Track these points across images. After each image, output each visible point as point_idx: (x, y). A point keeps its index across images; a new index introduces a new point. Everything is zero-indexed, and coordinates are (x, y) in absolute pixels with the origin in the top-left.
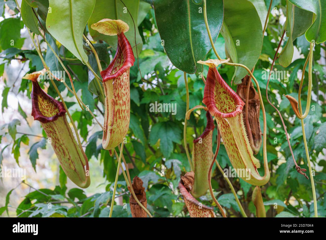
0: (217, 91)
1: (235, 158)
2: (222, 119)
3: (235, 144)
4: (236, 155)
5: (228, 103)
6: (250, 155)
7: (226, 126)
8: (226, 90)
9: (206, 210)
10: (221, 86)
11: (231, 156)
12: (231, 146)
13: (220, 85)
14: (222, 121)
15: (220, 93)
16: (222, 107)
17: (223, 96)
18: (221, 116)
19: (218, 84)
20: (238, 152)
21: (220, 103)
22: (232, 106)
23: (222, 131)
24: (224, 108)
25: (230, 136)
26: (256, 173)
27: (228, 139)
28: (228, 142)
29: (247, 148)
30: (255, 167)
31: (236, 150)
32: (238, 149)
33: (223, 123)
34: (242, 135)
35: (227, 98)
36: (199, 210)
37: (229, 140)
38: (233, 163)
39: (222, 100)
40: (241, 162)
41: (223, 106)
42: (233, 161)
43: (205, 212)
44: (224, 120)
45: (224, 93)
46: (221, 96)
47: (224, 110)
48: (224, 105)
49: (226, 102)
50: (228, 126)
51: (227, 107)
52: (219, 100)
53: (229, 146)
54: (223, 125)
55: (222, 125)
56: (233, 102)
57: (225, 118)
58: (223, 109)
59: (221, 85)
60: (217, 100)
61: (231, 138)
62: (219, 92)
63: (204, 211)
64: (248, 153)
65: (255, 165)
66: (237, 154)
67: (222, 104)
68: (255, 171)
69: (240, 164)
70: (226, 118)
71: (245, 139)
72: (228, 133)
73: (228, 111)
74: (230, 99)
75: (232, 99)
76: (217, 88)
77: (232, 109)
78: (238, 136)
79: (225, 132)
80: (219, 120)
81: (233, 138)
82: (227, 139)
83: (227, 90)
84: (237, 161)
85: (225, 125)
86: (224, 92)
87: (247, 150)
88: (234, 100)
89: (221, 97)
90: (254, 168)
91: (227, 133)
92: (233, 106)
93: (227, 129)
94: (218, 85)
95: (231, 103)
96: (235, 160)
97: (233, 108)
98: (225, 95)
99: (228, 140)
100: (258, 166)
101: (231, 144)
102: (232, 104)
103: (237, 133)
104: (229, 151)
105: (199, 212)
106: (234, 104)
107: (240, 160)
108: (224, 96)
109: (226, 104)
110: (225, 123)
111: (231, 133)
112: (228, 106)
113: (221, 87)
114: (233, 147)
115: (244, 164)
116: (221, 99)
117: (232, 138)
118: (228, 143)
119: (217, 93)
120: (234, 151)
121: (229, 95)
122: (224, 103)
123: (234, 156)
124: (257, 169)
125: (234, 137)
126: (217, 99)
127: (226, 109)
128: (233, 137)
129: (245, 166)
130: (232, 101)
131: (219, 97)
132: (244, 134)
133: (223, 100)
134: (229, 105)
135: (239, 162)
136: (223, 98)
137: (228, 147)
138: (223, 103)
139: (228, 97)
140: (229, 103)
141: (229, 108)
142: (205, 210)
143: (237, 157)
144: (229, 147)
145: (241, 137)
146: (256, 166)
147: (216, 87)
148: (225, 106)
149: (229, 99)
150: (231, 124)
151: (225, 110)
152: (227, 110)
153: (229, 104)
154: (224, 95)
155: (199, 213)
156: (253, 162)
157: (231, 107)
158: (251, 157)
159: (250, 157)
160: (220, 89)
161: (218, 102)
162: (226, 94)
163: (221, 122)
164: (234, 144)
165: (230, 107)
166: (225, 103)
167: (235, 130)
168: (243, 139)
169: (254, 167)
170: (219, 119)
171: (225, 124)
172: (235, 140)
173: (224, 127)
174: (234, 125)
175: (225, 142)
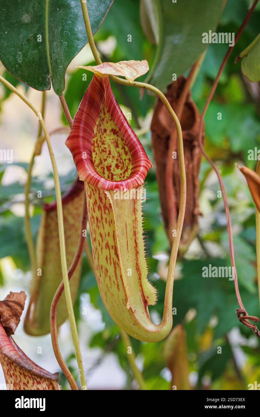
0: (100, 125)
1: (109, 274)
2: (99, 191)
3: (114, 247)
4: (111, 269)
5: (116, 155)
6: (140, 275)
7: (105, 207)
8: (120, 130)
9: (41, 380)
10: (110, 118)
11: (102, 268)
12: (106, 248)
13: (108, 116)
14: (99, 194)
15: (105, 131)
16: (103, 161)
17: (109, 138)
18: (100, 185)
19: (106, 112)
20: (116, 265)
21: (101, 153)
22: (123, 163)
23: (93, 213)
24: (106, 164)
25: (108, 229)
26: (145, 314)
27: (103, 233)
28: (100, 239)
29: (137, 259)
30: (145, 302)
31: (113, 259)
32: (119, 259)
33: (101, 199)
34: (133, 231)
35: (117, 144)
36: (25, 378)
37: (104, 236)
38: (100, 284)
39: (106, 146)
40: (118, 286)
41: (105, 160)
42: (102, 279)
43: (39, 383)
44: (104, 195)
45: (112, 133)
46: (105, 137)
47: (106, 169)
48: (107, 157)
49: (113, 151)
50: (109, 207)
51: (112, 162)
52: (100, 144)
53: (102, 248)
54: (98, 202)
55: (95, 202)
56: (129, 156)
57: (107, 190)
58: (103, 164)
59: (112, 115)
60: (96, 145)
61: (109, 233)
62: (103, 127)
63: (36, 381)
64: (138, 269)
65: (146, 298)
66: (115, 268)
67: (105, 155)
68: (144, 310)
69: (116, 289)
70: (109, 191)
71: (137, 241)
72: (106, 222)
73: (114, 171)
74: (123, 148)
75: (127, 149)
76: (101, 120)
77: (121, 170)
78: (125, 231)
79: (100, 218)
80: (92, 190)
81: (114, 235)
82: (100, 233)
83: (122, 130)
84: (112, 281)
85: (102, 204)
86: (114, 132)
87: (136, 263)
88: (132, 153)
89: (104, 139)
90: (143, 304)
91: (104, 221)
92: (127, 164)
93: (105, 213)
94: (104, 114)
95: (124, 157)
96: (108, 279)
97: (126, 168)
98: (116, 136)
99: (101, 236)
100: (153, 300)
101: (107, 246)
102: (125, 160)
103: (123, 225)
104: (98, 258)
105: (26, 381)
106: (129, 160)
107: (117, 282)
108: (111, 139)
109: (113, 157)
110: (104, 200)
111: (111, 222)
112: (115, 162)
113: (111, 120)
114: (110, 252)
115: (125, 292)
116: (104, 144)
117: (111, 234)
118: (101, 242)
119: (98, 129)
120: (110, 260)
121: (122, 140)
122: (108, 152)
123: (107, 271)
124: (149, 306)
125: (117, 233)
126: (97, 142)
127: (110, 166)
128: (114, 232)
129: (126, 296)
130: (126, 153)
131: (101, 138)
132: (136, 230)
133: (109, 146)
134: (117, 160)
135: (115, 285)
136: (109, 142)
137: (99, 249)
138: (106, 152)
139: (120, 142)
140: (120, 156)
141: (117, 166)
142: (38, 380)
143: (113, 274)
144: (101, 250)
145: (130, 234)
146: (148, 300)
147: (100, 117)
148: (109, 160)
149: (120, 146)
150: (115, 205)
151: (107, 167)
152: (112, 169)
153: (119, 158)
154: (113, 137)
155: (27, 385)
156: (144, 290)
157: (122, 165)
158: (142, 280)
159: (140, 279)
160: (107, 122)
161: (96, 149)
162: (118, 136)
163: (97, 196)
164: (112, 247)
165: (120, 164)
166: (110, 154)
167: (120, 218)
168: (134, 240)
169: (142, 302)
170: (94, 189)
171: (104, 203)
172: (118, 240)
173: (99, 208)
174: (122, 208)
175: (94, 236)
